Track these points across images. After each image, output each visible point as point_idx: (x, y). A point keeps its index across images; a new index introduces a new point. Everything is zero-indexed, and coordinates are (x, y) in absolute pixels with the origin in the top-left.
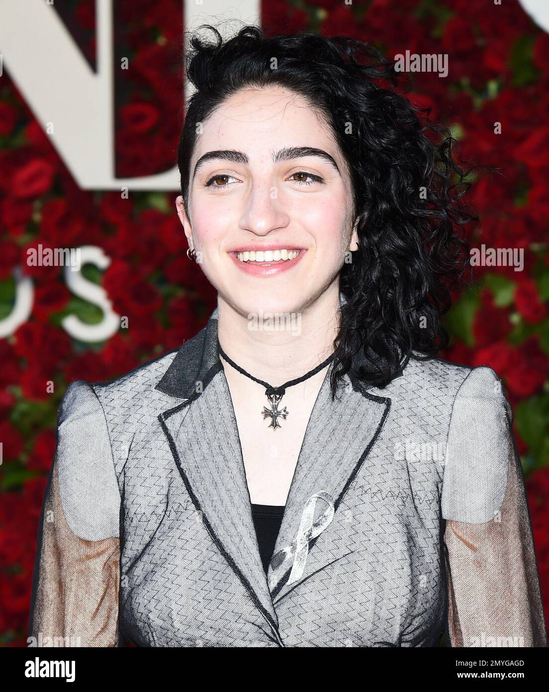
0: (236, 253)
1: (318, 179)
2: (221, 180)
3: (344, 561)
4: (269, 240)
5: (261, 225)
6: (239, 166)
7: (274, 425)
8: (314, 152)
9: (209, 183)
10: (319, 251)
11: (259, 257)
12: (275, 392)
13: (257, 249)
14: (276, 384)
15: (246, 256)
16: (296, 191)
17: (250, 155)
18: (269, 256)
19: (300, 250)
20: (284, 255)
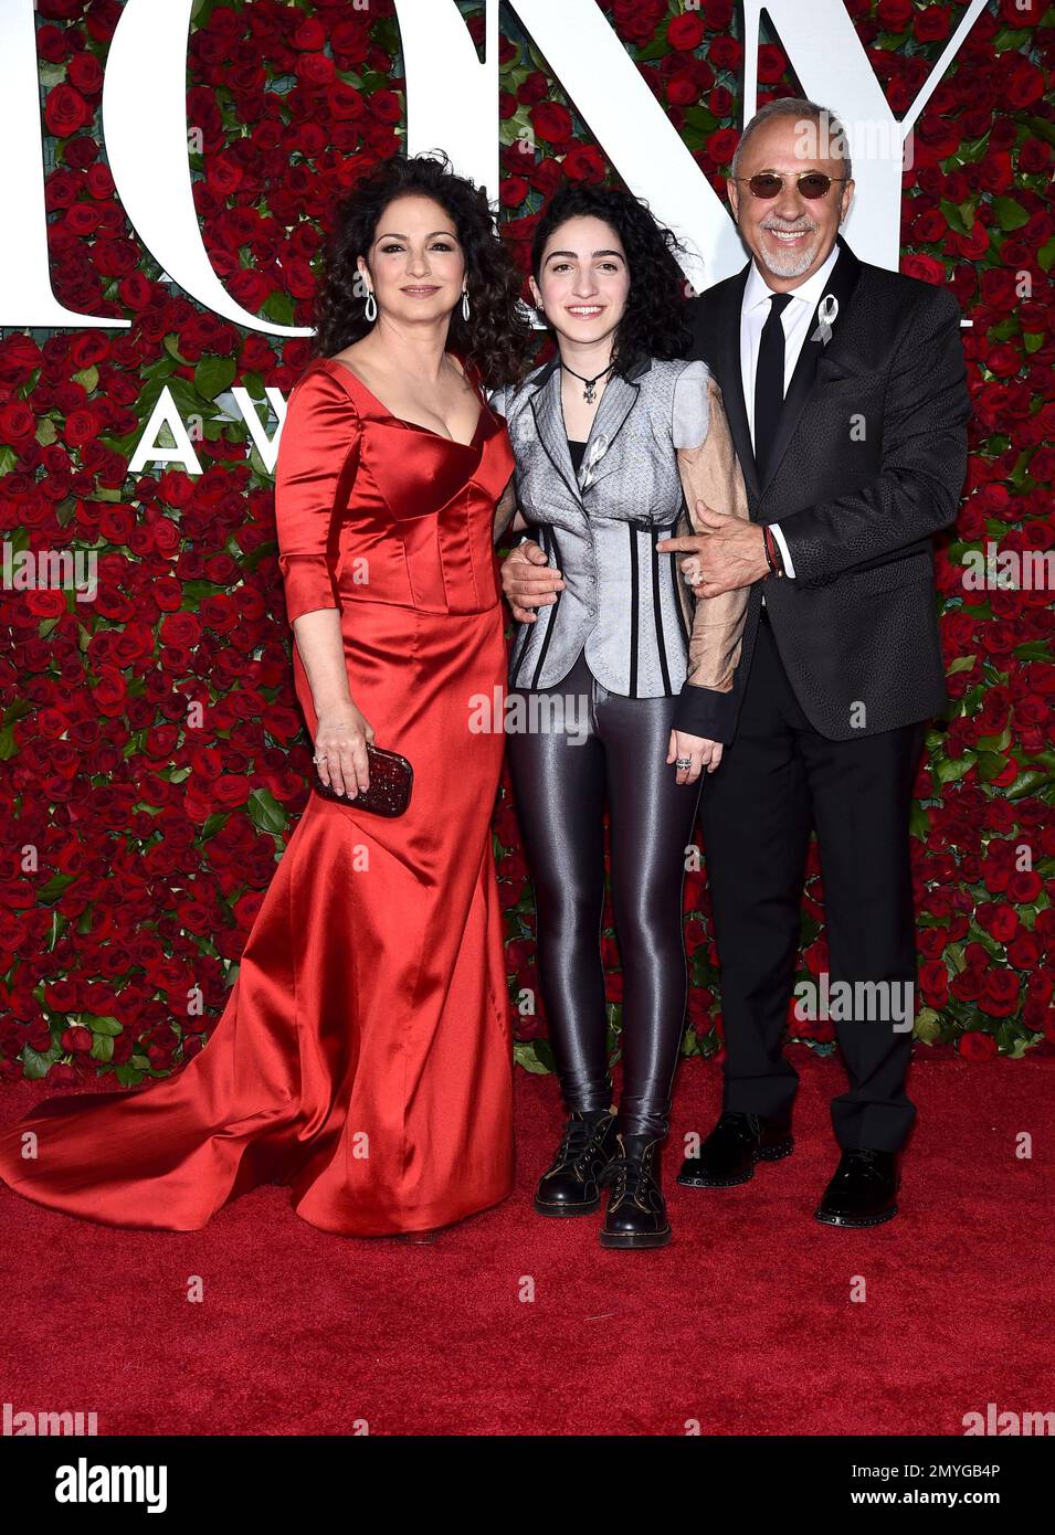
0: (568, 308)
1: (615, 268)
2: (564, 267)
3: (616, 473)
4: (589, 301)
5: (585, 292)
6: (573, 260)
7: (589, 402)
8: (612, 253)
9: (555, 269)
10: (613, 308)
11: (582, 310)
12: (590, 384)
13: (580, 306)
14: (590, 379)
15: (575, 310)
16: (602, 274)
17: (579, 255)
18: (588, 310)
19: (603, 307)
20: (596, 309)
